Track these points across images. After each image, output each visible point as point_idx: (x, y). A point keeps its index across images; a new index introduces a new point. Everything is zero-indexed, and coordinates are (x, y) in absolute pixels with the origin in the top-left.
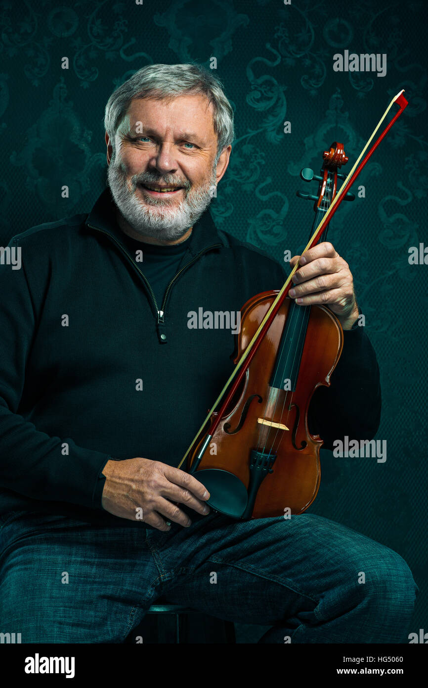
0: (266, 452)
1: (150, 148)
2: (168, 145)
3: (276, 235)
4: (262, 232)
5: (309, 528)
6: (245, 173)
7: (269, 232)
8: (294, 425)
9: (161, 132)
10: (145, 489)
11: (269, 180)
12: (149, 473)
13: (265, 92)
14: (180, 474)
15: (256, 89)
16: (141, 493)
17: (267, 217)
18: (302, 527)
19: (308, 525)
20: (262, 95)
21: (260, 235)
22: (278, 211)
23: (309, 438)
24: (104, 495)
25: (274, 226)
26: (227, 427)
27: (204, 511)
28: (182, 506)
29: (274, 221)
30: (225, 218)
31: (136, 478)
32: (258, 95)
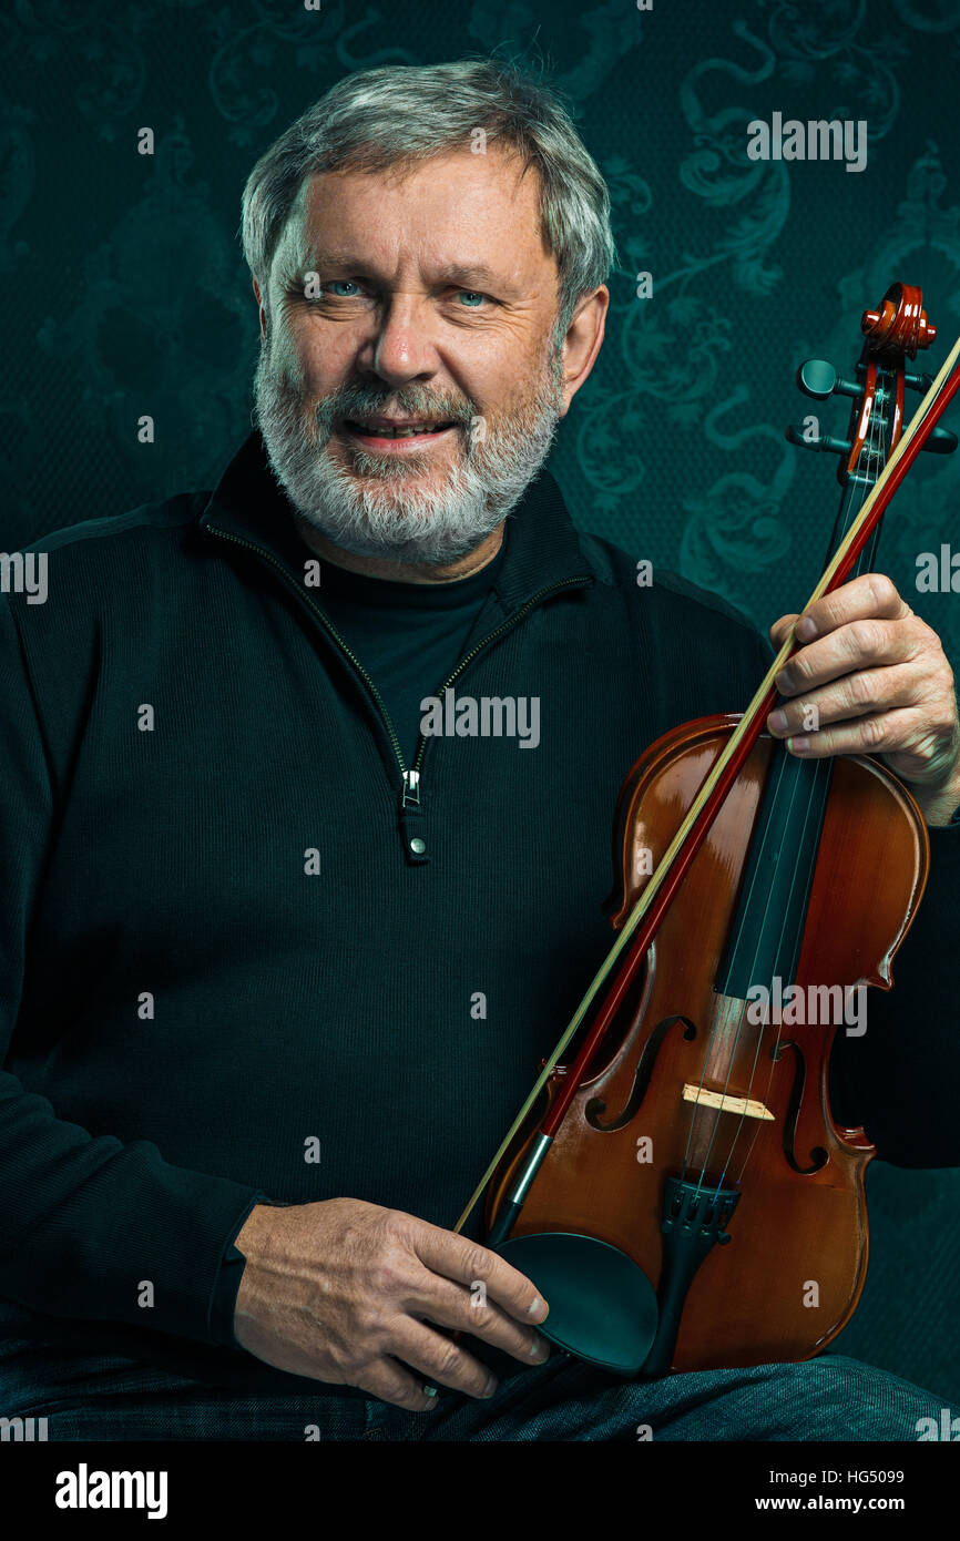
0: (710, 1182)
1: (357, 313)
2: (411, 302)
3: (760, 543)
4: (723, 534)
5: (835, 1407)
6: (677, 375)
7: (742, 535)
8: (788, 1104)
9: (386, 265)
10: (359, 1294)
11: (742, 393)
12: (370, 1248)
13: (731, 152)
14: (459, 1248)
15: (706, 144)
16: (347, 1307)
17: (737, 494)
18: (817, 1403)
19: (831, 1398)
20: (724, 160)
21: (719, 545)
22: (766, 480)
23: (832, 1142)
24: (241, 1309)
25: (755, 518)
26: (594, 1110)
27: (531, 1352)
28: (468, 1341)
29: (754, 504)
30: (622, 496)
31: (333, 1260)
32: (711, 162)
